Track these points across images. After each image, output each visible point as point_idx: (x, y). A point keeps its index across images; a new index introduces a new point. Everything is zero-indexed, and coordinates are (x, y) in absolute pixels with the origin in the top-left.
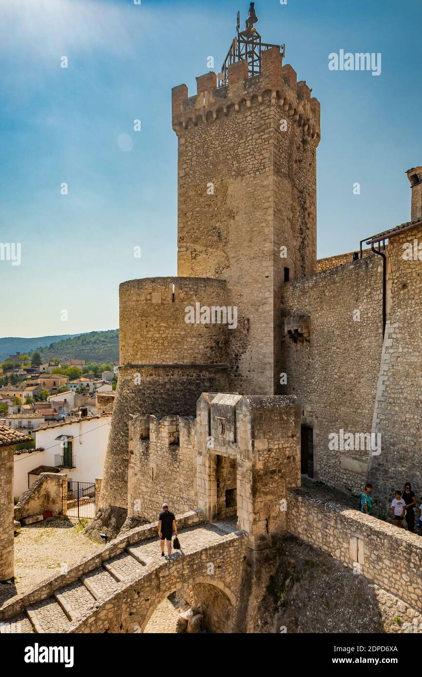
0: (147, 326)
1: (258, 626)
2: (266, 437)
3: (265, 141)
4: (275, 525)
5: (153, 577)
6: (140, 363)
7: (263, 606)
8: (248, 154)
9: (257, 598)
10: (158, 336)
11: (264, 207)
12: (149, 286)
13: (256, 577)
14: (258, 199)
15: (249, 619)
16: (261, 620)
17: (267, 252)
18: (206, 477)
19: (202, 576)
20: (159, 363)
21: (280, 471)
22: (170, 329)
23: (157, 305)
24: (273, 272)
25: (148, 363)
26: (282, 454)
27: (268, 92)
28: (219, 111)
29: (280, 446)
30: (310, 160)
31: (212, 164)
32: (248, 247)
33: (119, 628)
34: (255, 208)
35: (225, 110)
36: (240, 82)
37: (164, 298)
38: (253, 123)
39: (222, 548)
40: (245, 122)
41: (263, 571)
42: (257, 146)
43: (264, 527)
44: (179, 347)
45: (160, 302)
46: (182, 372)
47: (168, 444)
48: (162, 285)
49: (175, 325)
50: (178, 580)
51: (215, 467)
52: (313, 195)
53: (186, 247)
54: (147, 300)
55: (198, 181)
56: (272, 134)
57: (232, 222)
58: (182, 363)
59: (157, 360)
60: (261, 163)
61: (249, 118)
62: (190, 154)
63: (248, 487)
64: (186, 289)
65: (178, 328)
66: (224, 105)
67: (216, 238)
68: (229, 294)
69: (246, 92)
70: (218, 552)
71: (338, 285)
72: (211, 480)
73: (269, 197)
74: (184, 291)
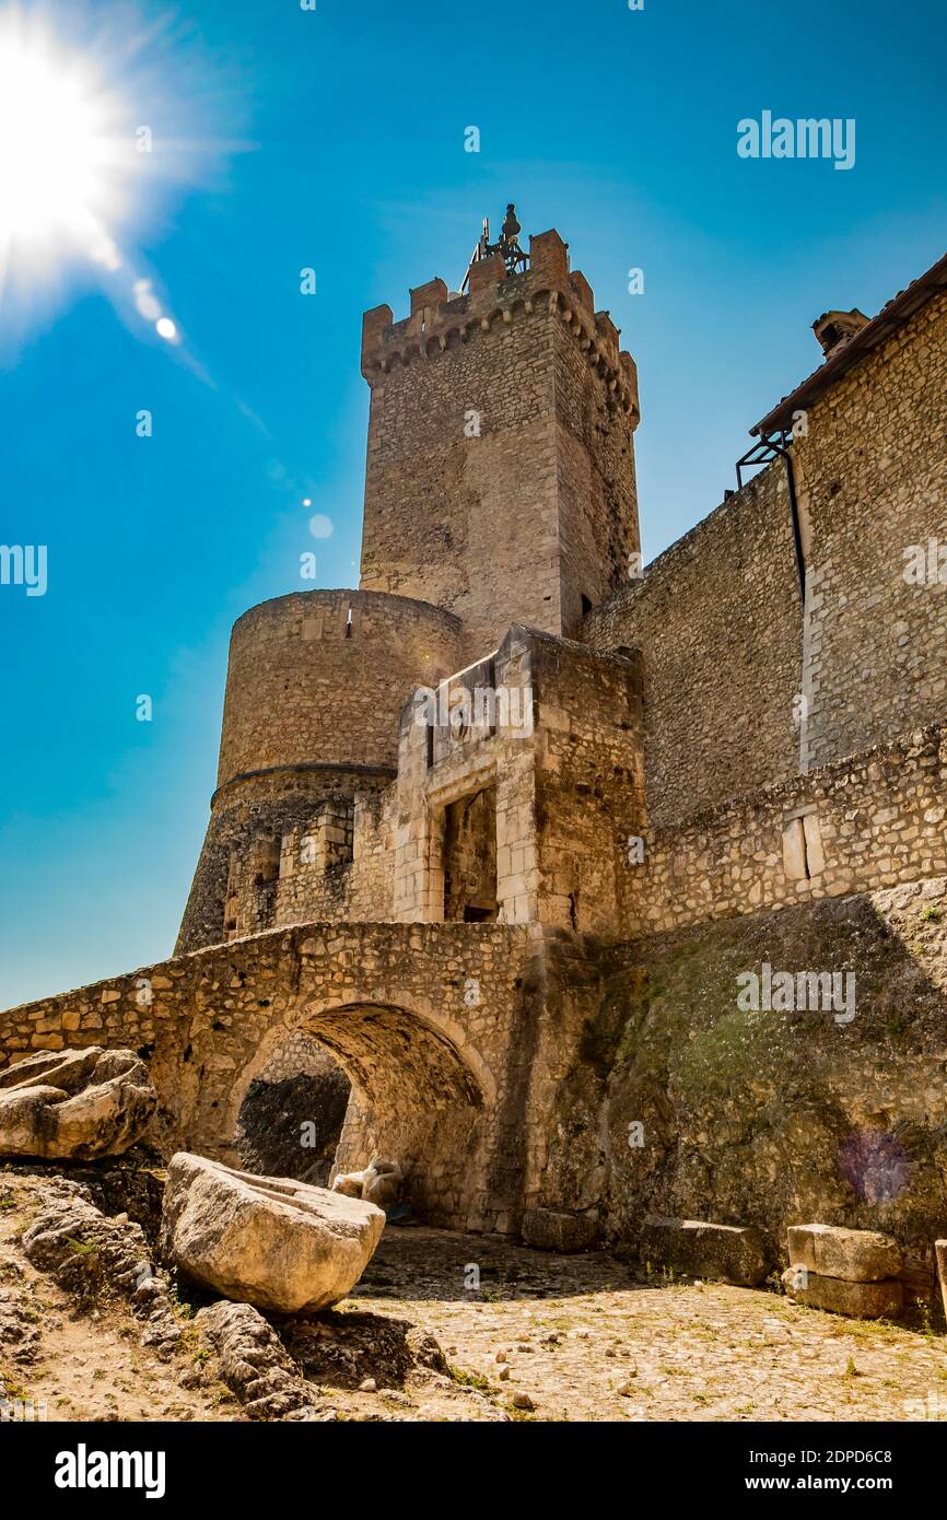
0: (286, 687)
1: (558, 1142)
2: (565, 706)
3: (539, 370)
4: (592, 919)
5: (285, 947)
6: (265, 765)
7: (569, 1087)
8: (506, 396)
9: (553, 1068)
10: (309, 704)
11: (539, 475)
12: (297, 610)
13: (549, 1010)
14: (527, 466)
15: (532, 1118)
16: (566, 1126)
17: (546, 554)
18: (420, 864)
19: (411, 990)
20: (308, 760)
21: (598, 794)
22: (339, 691)
23: (313, 642)
24: (559, 588)
25: (283, 762)
26: (603, 758)
27: (543, 294)
28: (452, 335)
29: (597, 737)
30: (622, 444)
31: (435, 420)
32: (508, 549)
33: (183, 1057)
34: (522, 481)
35: (463, 332)
36: (490, 287)
37: (328, 629)
38: (517, 345)
39: (461, 937)
40: (501, 347)
41: (567, 1000)
42: (522, 381)
43: (566, 911)
44: (356, 727)
45: (319, 637)
46: (361, 783)
47: (323, 867)
48: (327, 604)
49: (350, 683)
50: (348, 980)
51: (441, 837)
52: (632, 504)
53: (377, 569)
54: (290, 635)
55: (407, 453)
56: (552, 357)
57: (475, 511)
58: (360, 762)
59: (304, 755)
60: (531, 406)
61: (508, 340)
62: (392, 411)
63: (525, 813)
64: (376, 615)
65: (356, 690)
66: (462, 323)
67: (440, 545)
68: (467, 645)
69: (502, 299)
70: (452, 944)
71: (697, 560)
72: (432, 866)
73: (548, 459)
74: (373, 617)
